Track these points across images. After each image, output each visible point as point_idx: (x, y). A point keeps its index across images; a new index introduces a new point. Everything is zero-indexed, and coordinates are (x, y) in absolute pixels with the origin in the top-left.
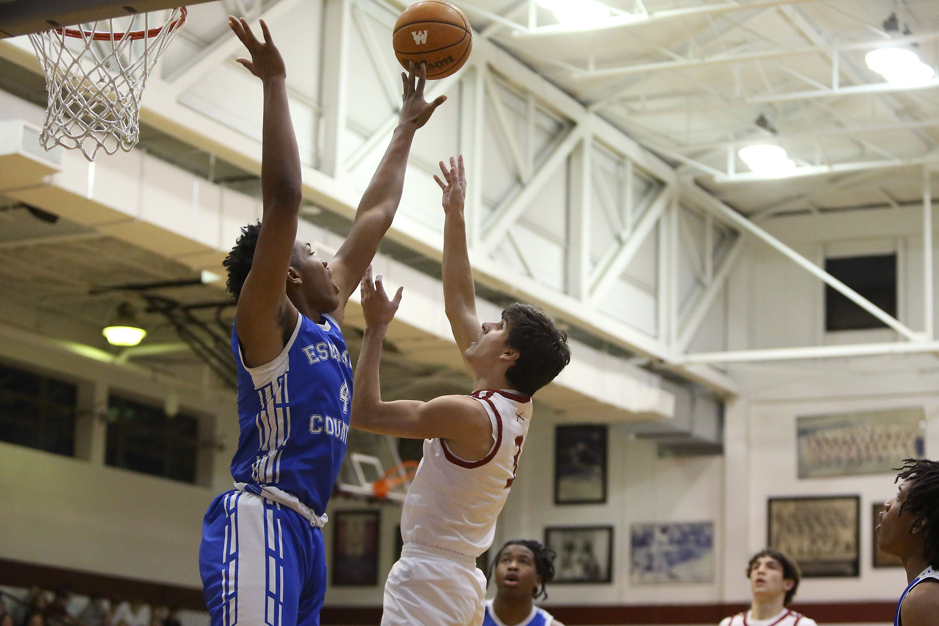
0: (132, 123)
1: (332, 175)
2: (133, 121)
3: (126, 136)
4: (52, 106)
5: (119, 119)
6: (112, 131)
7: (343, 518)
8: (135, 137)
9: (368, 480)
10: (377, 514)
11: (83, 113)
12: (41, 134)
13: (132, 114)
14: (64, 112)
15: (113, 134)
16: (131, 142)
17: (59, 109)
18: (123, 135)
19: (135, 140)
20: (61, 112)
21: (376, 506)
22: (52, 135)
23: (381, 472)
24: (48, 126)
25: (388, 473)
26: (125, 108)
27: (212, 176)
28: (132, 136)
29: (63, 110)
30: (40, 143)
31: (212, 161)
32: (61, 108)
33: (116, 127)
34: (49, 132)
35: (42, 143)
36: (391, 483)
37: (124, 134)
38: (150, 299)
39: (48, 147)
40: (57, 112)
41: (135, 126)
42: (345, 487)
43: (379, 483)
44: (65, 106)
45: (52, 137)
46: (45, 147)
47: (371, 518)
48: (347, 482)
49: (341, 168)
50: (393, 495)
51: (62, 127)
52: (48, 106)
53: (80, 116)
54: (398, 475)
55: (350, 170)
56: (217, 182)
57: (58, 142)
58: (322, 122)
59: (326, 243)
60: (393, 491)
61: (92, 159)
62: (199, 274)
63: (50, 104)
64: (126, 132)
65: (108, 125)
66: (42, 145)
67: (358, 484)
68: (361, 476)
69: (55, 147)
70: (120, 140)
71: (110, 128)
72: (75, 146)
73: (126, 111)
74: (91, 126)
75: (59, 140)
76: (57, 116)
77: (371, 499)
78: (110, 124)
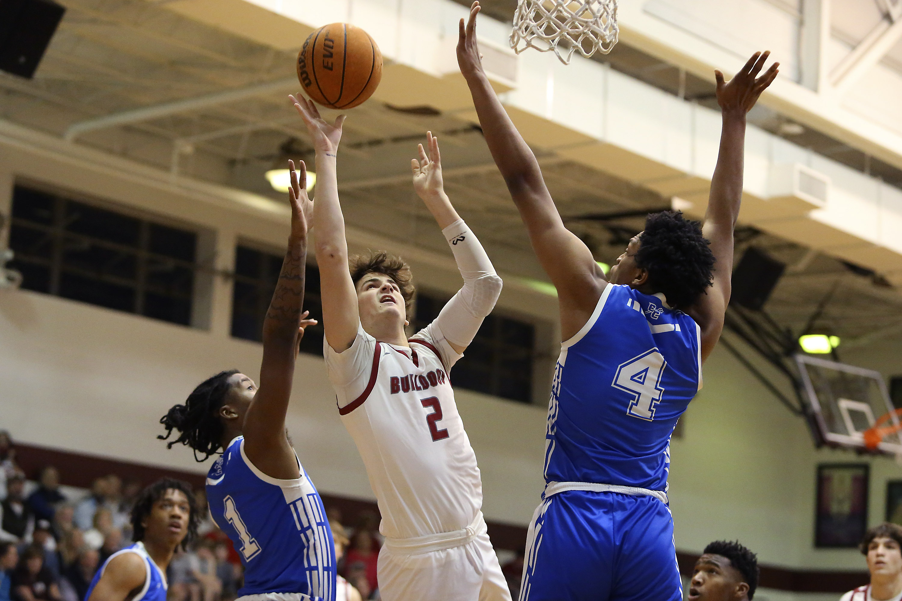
0: (610, 20)
1: (815, 89)
2: (612, 19)
3: (604, 36)
4: (523, 4)
5: (597, 17)
6: (589, 31)
7: (827, 472)
8: (614, 37)
9: (857, 428)
10: (866, 468)
11: (556, 12)
12: (511, 36)
13: (611, 12)
14: (535, 11)
15: (589, 34)
16: (610, 42)
17: (531, 8)
18: (602, 35)
19: (614, 40)
20: (532, 11)
21: (865, 459)
22: (524, 36)
23: (872, 421)
24: (519, 26)
25: (879, 422)
26: (604, 5)
27: (682, 92)
28: (611, 35)
29: (534, 10)
30: (511, 45)
31: (683, 77)
32: (533, 6)
33: (593, 25)
34: (520, 32)
35: (513, 45)
36: (883, 432)
37: (602, 33)
38: (614, 230)
39: (519, 49)
40: (528, 11)
41: (614, 24)
42: (832, 437)
43: (870, 432)
44: (537, 4)
45: (524, 38)
46: (516, 50)
47: (860, 472)
48: (833, 430)
49: (824, 83)
50: (884, 446)
51: (534, 26)
52: (519, 4)
53: (553, 15)
54: (891, 423)
55: (835, 84)
56: (687, 99)
57: (529, 44)
58: (805, 31)
59: (809, 164)
60: (885, 441)
61: (567, 63)
62: (669, 201)
63: (520, 2)
64: (605, 30)
65: (585, 24)
66: (512, 48)
67: (845, 432)
68: (849, 424)
69: (527, 49)
70: (597, 41)
71: (587, 27)
72: (548, 49)
73: (604, 8)
74: (566, 25)
75: (531, 41)
76: (529, 15)
77: (860, 450)
78: (586, 22)
